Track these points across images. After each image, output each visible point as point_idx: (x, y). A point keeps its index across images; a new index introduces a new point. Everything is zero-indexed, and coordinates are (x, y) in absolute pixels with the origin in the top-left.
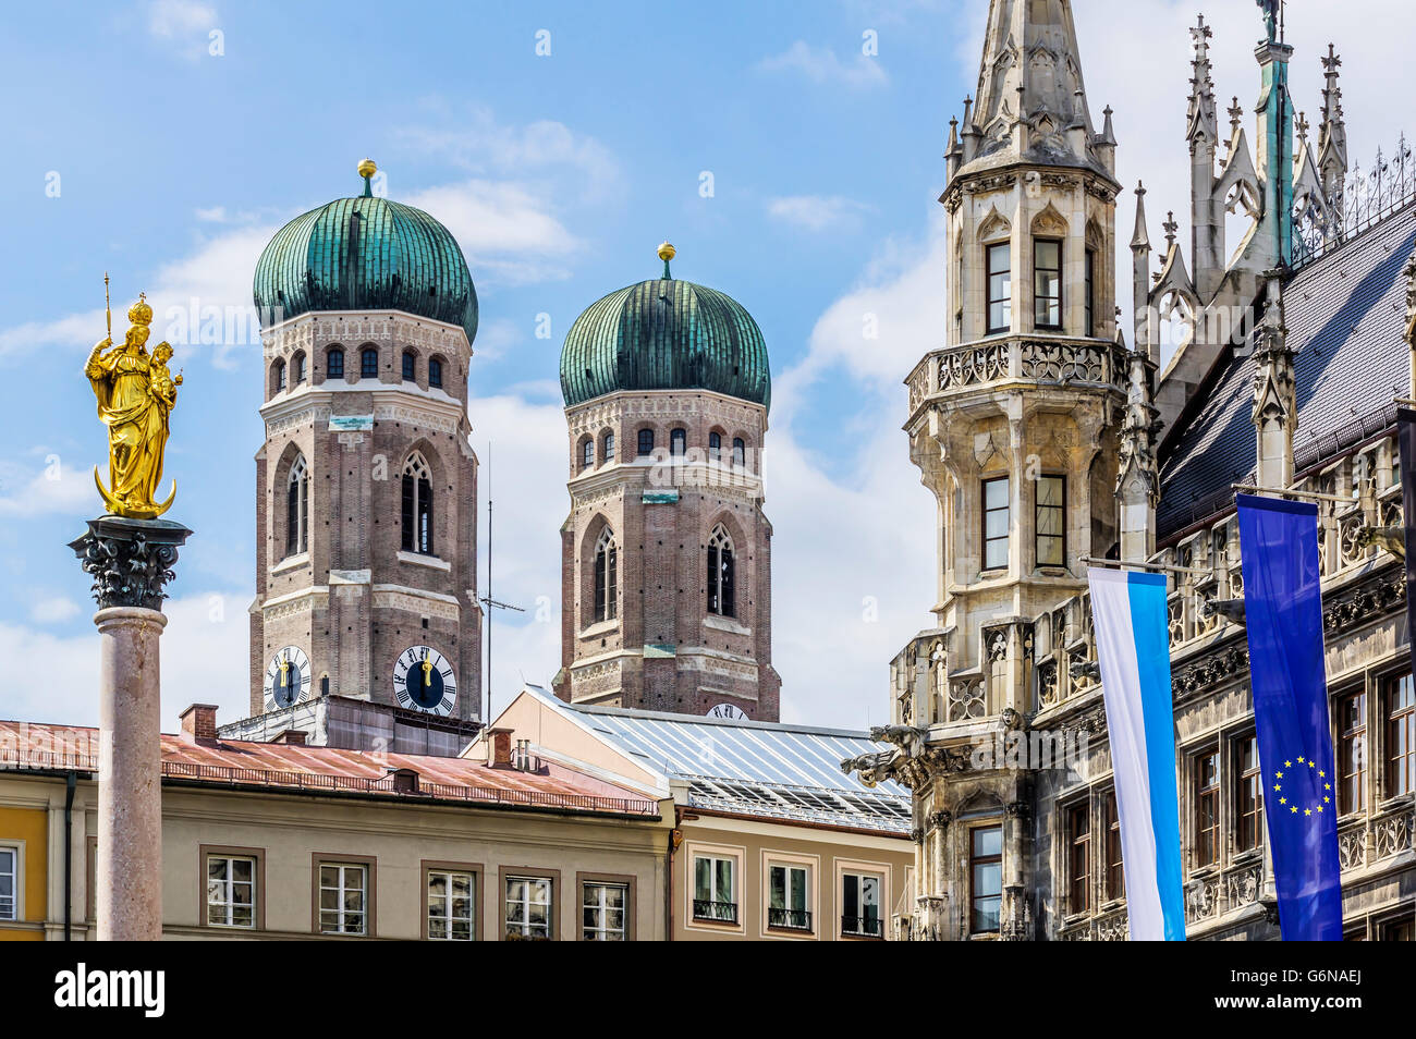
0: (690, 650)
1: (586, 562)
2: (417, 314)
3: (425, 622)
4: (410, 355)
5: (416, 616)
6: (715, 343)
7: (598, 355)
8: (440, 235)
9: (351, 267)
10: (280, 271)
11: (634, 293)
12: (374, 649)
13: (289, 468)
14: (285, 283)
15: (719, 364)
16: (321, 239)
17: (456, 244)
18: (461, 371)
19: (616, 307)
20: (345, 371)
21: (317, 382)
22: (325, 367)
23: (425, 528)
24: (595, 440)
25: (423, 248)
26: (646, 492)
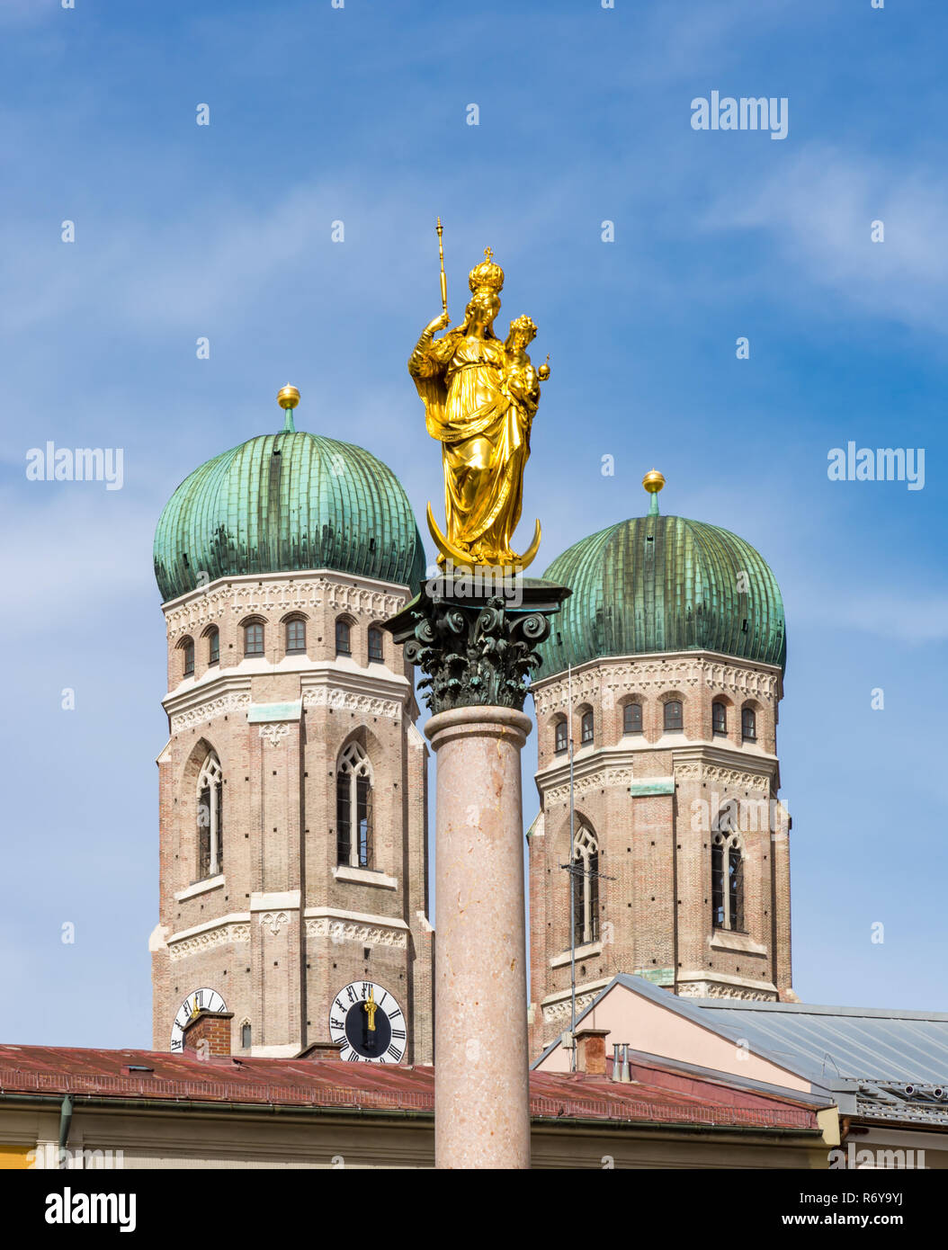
0: (690, 973)
2: (353, 573)
3: (367, 952)
4: (344, 623)
5: (354, 947)
6: (718, 592)
7: (572, 614)
8: (380, 474)
9: (272, 519)
10: (186, 529)
11: (614, 535)
12: (306, 987)
13: (200, 771)
14: (192, 544)
15: (722, 617)
16: (236, 487)
19: (596, 552)
20: (266, 648)
21: (232, 662)
22: (242, 644)
23: (365, 838)
25: (360, 493)
26: (635, 782)
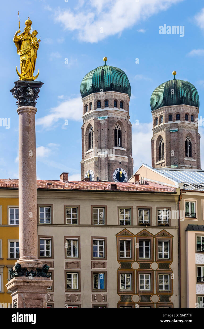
0: (182, 165)
1: (157, 147)
2: (117, 92)
3: (120, 163)
4: (116, 101)
5: (118, 161)
6: (186, 94)
7: (159, 98)
8: (122, 73)
9: (102, 82)
10: (86, 84)
11: (167, 83)
12: (109, 169)
13: (89, 130)
14: (87, 87)
15: (187, 98)
16: (95, 76)
17: (126, 75)
18: (127, 104)
19: (163, 87)
20: (101, 106)
21: (95, 109)
22: (97, 105)
23: (120, 141)
24: (159, 118)
25: (118, 77)
26: (171, 129)
